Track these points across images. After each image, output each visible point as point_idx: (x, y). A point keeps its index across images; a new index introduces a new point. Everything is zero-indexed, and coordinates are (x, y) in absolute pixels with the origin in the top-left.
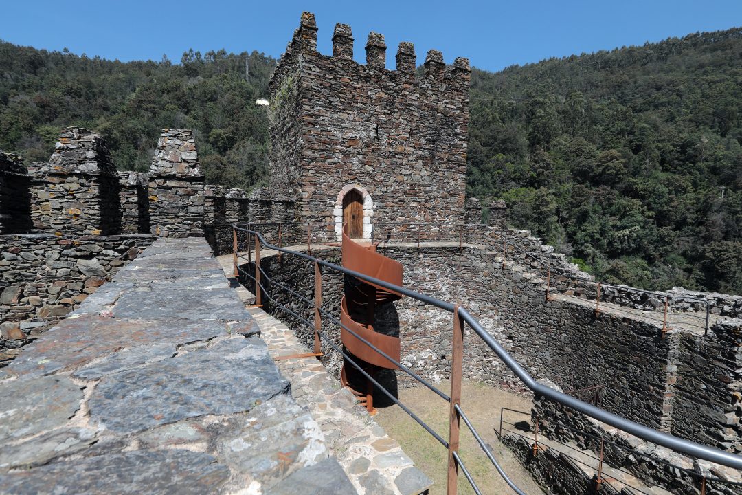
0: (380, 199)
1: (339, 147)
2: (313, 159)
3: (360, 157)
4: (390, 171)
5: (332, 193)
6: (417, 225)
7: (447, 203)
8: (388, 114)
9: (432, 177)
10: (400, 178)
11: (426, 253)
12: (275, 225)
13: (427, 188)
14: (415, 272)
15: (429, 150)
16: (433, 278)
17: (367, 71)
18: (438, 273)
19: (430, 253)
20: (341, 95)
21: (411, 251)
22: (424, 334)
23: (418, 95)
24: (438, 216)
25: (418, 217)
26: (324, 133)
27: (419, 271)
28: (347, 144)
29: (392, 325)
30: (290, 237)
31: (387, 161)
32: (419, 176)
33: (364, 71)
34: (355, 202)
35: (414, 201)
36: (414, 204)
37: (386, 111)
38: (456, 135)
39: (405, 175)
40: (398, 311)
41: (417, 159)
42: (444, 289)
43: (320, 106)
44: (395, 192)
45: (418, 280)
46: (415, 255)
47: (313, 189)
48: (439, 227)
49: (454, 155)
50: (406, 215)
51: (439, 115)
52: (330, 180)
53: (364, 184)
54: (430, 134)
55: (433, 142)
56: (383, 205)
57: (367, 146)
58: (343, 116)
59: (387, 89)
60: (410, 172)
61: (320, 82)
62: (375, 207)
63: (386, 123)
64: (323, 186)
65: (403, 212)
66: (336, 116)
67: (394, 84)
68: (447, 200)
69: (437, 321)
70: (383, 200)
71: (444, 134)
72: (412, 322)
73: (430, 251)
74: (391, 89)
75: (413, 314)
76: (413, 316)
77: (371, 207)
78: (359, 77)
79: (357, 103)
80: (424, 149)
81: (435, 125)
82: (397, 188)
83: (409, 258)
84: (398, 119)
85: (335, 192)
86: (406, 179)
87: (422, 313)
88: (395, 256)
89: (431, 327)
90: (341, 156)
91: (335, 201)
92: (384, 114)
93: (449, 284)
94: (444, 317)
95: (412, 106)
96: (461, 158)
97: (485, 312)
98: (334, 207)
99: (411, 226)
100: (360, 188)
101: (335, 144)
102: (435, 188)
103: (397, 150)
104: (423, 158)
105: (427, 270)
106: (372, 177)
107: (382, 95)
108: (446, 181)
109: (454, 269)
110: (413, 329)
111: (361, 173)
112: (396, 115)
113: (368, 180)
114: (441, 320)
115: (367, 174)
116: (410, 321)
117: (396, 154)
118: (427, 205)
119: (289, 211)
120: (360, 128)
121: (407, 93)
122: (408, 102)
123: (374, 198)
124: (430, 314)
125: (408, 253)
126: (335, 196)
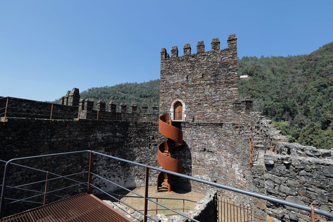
0: (189, 104)
1: (172, 87)
2: (163, 93)
3: (180, 89)
4: (193, 92)
5: (169, 103)
6: (208, 114)
7: (226, 103)
8: (192, 70)
9: (216, 91)
10: (198, 94)
11: (203, 126)
12: (148, 114)
13: (213, 97)
14: (198, 134)
15: (213, 80)
16: (207, 138)
17: (183, 58)
18: (210, 136)
19: (205, 126)
20: (173, 69)
21: (195, 125)
22: (204, 166)
23: (206, 59)
24: (220, 110)
25: (209, 111)
26: (167, 83)
27: (200, 134)
28: (175, 85)
29: (189, 158)
30: (154, 119)
31: (192, 88)
32: (208, 92)
33: (181, 58)
34: (180, 106)
35: (205, 103)
36: (206, 105)
37: (190, 70)
38: (229, 70)
39: (200, 93)
40: (191, 152)
41: (207, 85)
42: (213, 144)
43: (166, 75)
44: (196, 100)
45: (200, 138)
46: (198, 127)
47: (163, 102)
48: (222, 115)
49: (229, 79)
50: (202, 110)
51: (218, 63)
52: (169, 99)
53: (182, 99)
54: (214, 73)
55: (216, 76)
56: (190, 106)
57: (183, 84)
58: (173, 76)
59: (191, 62)
60: (203, 91)
61: (165, 67)
62: (186, 107)
63: (191, 74)
64: (166, 101)
65: (200, 108)
66: (171, 76)
67: (194, 59)
68: (226, 102)
69: (210, 161)
70: (190, 104)
71: (222, 71)
72: (198, 158)
73: (204, 125)
74: (193, 61)
75: (198, 155)
76: (198, 156)
77: (185, 107)
78: (179, 61)
79: (179, 70)
80: (211, 80)
81: (216, 69)
82: (197, 98)
83: (195, 128)
84: (196, 71)
85: (170, 103)
86: (201, 94)
87: (202, 155)
88: (189, 126)
89: (207, 163)
90: (173, 90)
91: (171, 106)
92: (190, 71)
93: (216, 142)
94: (214, 159)
95: (203, 64)
96: (234, 80)
97: (235, 160)
98: (170, 108)
99: (205, 115)
100: (180, 100)
101: (171, 86)
102: (217, 97)
103: (196, 83)
104: (210, 84)
105: (204, 134)
106: (185, 95)
107: (189, 64)
108: (224, 92)
109: (218, 134)
110: (198, 162)
111: (181, 95)
112: (196, 70)
113: (183, 97)
114: (212, 161)
115: (183, 95)
116: (197, 158)
117: (196, 85)
118: (213, 105)
119: (154, 110)
120: (180, 78)
121: (200, 60)
122: (201, 63)
123: (186, 104)
124: (206, 156)
125: (194, 126)
126: (171, 104)
